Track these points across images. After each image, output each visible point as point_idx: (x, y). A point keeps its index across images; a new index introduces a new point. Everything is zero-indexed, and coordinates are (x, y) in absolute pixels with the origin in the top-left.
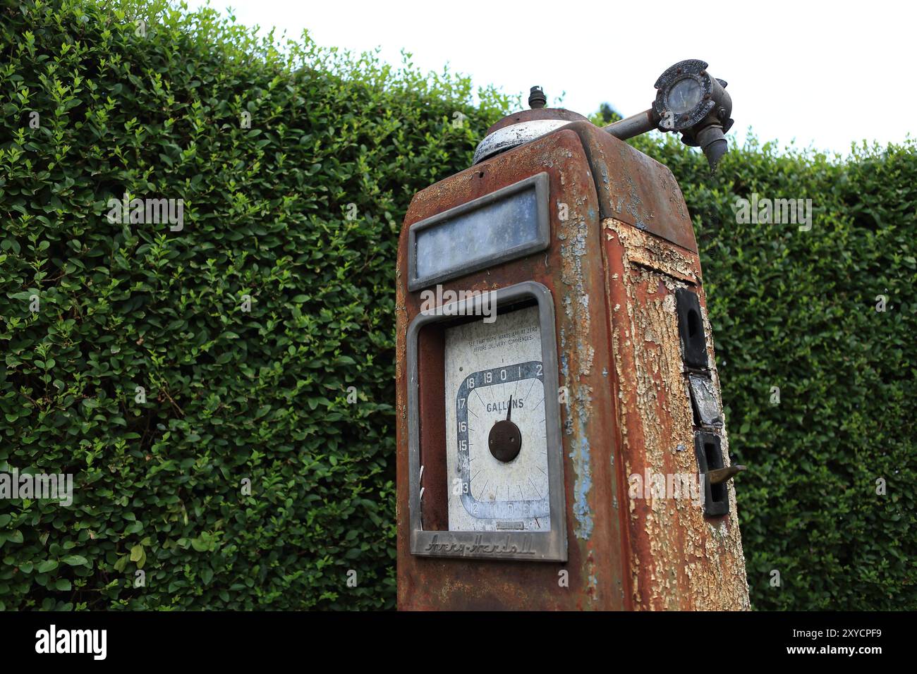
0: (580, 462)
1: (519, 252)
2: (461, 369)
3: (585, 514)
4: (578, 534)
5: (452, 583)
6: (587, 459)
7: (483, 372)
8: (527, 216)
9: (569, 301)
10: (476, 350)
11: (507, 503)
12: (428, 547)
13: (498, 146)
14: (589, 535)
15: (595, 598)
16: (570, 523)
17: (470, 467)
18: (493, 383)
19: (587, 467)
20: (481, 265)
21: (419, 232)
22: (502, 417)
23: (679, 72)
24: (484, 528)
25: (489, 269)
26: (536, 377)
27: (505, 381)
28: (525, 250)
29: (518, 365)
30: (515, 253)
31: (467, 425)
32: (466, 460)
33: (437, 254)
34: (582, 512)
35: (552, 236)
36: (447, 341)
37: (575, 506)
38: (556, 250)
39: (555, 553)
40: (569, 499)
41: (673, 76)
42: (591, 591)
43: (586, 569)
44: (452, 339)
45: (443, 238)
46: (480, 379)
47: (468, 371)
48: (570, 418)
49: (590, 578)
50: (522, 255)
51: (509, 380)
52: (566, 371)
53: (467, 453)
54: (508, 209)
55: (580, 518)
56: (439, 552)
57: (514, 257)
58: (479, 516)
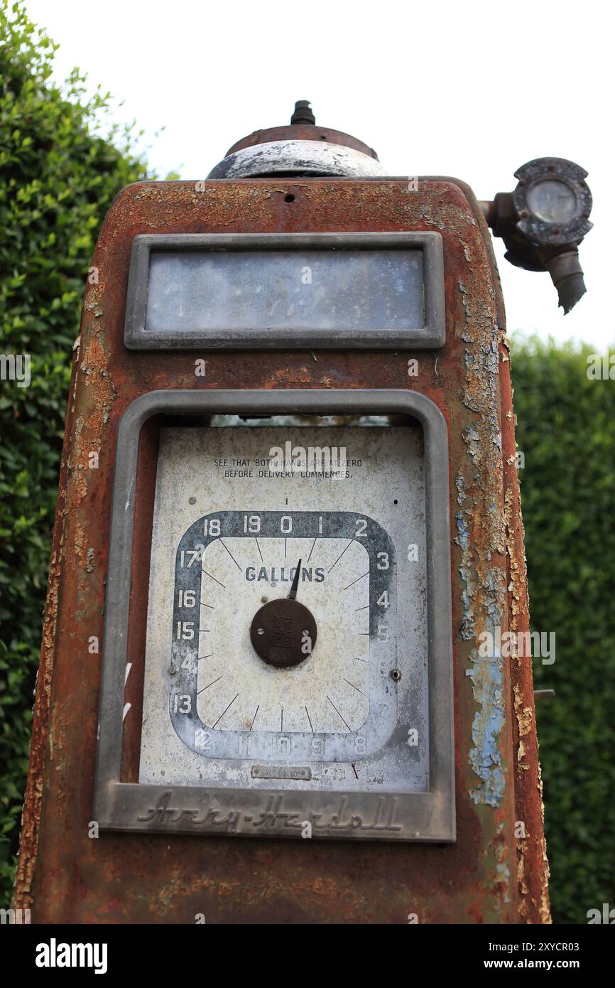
0: (486, 686)
1: (390, 340)
2: (192, 501)
3: (493, 766)
4: (476, 798)
5: (187, 880)
6: (499, 682)
7: (241, 514)
8: (401, 289)
9: (474, 436)
10: (228, 474)
11: (278, 735)
12: (144, 815)
13: (300, 163)
14: (498, 800)
15: (507, 900)
16: (464, 780)
17: (202, 669)
18: (263, 534)
19: (498, 694)
20: (308, 341)
21: (158, 251)
22: (280, 591)
23: (551, 169)
24: (223, 775)
25: (317, 351)
26: (353, 537)
27: (289, 536)
28: (403, 340)
29: (318, 514)
30: (381, 340)
31: (198, 597)
32: (190, 657)
33: (197, 299)
34: (486, 763)
35: (450, 332)
36: (165, 448)
37: (473, 753)
38: (453, 354)
39: (441, 828)
40: (463, 741)
41: (542, 171)
42: (500, 888)
43: (493, 854)
44: (176, 446)
45: (212, 274)
46: (234, 525)
47: (206, 505)
48: (469, 615)
49: (500, 868)
50: (392, 345)
51: (298, 534)
52: (464, 541)
53: (194, 644)
54: (360, 266)
55: (485, 774)
56: (173, 824)
57: (378, 345)
58: (213, 753)
